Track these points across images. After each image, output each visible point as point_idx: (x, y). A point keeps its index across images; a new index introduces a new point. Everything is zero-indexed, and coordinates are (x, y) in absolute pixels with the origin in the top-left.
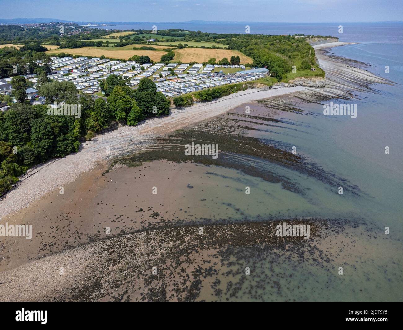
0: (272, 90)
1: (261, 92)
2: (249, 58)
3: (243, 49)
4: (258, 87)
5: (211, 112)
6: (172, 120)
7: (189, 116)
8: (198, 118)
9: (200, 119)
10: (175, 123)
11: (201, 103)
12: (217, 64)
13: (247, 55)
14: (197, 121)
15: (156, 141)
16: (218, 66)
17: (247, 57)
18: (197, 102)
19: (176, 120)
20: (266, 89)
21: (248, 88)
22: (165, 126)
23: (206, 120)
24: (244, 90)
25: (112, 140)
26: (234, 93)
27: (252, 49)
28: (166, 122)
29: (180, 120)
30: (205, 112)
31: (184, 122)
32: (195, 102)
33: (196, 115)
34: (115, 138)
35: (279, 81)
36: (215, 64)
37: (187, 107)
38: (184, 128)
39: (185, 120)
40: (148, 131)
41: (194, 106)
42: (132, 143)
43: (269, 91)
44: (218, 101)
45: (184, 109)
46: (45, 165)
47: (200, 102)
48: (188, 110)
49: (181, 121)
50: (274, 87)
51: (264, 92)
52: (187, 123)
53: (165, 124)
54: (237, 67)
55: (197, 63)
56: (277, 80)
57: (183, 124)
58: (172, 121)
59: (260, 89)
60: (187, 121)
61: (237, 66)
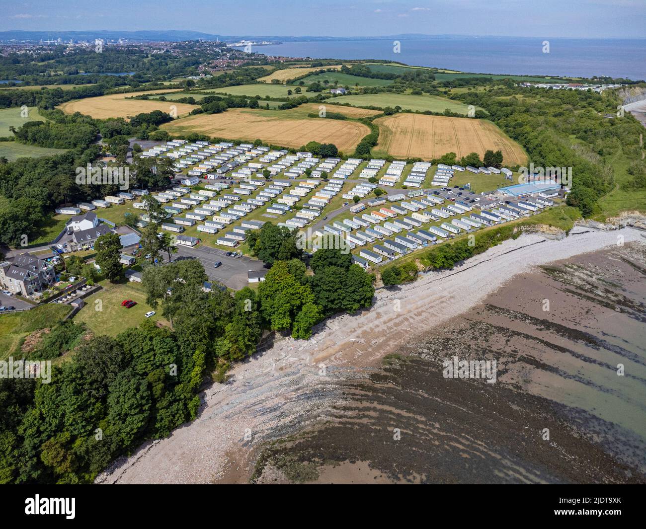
0: (570, 237)
1: (549, 243)
2: (515, 143)
3: (502, 121)
4: (543, 232)
5: (452, 300)
6: (377, 322)
7: (410, 311)
8: (427, 319)
9: (433, 322)
10: (383, 333)
11: (431, 272)
12: (458, 164)
13: (511, 137)
14: (426, 328)
15: (346, 390)
16: (460, 169)
17: (512, 140)
18: (425, 271)
19: (385, 323)
20: (560, 237)
21: (524, 234)
22: (362, 341)
23: (442, 326)
24: (514, 237)
25: (260, 380)
26: (496, 245)
27: (521, 125)
28: (365, 328)
29: (391, 324)
30: (442, 300)
31: (400, 328)
32: (421, 273)
33: (424, 309)
34: (267, 374)
35: (584, 217)
36: (454, 164)
37: (406, 284)
38: (402, 348)
39: (402, 322)
40: (331, 355)
41: (418, 282)
42: (300, 392)
43: (566, 239)
44: (464, 267)
45: (400, 289)
46: (131, 460)
47: (430, 270)
48: (408, 293)
49: (396, 325)
50: (576, 229)
51: (556, 242)
52: (406, 331)
53: (365, 333)
54: (496, 173)
55: (420, 160)
56: (581, 212)
57: (398, 335)
58: (377, 326)
59: (547, 236)
60: (405, 327)
61: (497, 171)
